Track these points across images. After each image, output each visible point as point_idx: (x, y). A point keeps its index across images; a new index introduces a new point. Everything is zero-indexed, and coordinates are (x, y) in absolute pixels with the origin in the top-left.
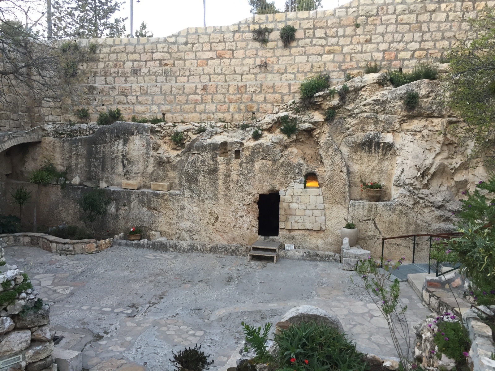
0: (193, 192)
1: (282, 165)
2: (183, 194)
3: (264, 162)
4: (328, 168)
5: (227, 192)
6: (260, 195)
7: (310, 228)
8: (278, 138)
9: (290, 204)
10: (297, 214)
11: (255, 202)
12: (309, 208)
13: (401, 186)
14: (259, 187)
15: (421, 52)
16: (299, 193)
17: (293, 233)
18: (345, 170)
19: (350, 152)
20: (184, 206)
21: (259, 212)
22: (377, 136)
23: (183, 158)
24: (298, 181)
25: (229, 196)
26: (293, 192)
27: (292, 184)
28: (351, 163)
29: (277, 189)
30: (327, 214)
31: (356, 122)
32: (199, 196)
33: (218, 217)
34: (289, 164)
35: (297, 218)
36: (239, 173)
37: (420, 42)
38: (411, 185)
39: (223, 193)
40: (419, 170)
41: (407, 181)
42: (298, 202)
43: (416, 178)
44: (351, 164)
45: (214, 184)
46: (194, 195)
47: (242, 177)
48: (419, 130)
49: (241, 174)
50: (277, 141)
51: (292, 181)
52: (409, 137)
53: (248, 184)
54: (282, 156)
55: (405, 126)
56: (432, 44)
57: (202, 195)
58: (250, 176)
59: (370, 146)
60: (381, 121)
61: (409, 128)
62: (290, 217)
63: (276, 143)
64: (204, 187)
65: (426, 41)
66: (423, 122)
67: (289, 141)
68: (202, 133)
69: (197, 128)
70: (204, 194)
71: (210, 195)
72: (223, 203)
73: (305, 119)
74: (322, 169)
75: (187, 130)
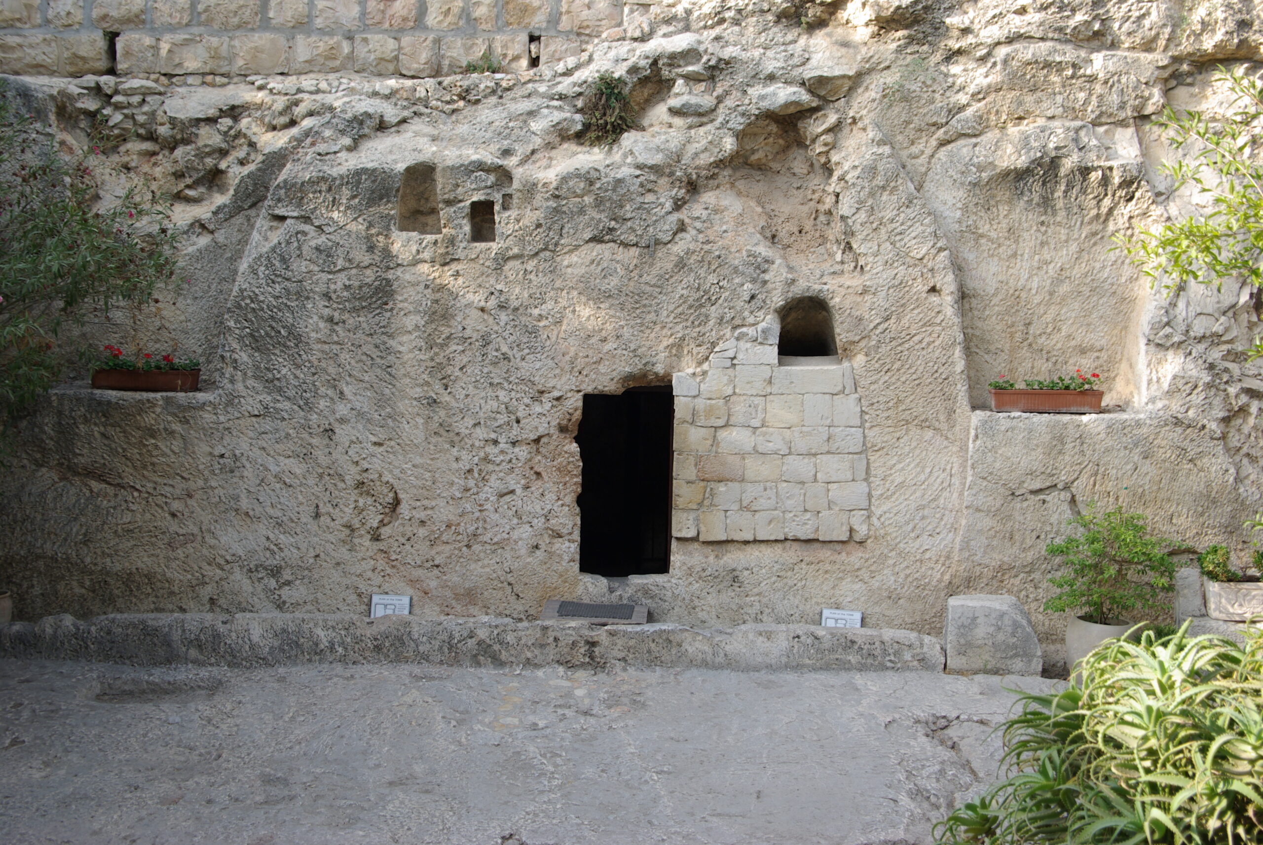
0: (280, 390)
1: (681, 264)
2: (230, 403)
3: (604, 251)
4: (877, 276)
5: (438, 386)
6: (589, 399)
7: (805, 533)
8: (658, 149)
9: (723, 434)
10: (750, 474)
11: (563, 429)
12: (801, 445)
13: (1175, 346)
14: (580, 363)
16: (760, 387)
17: (734, 558)
18: (948, 283)
19: (965, 209)
20: (236, 458)
21: (585, 473)
22: (1076, 140)
23: (220, 236)
24: (751, 331)
25: (447, 407)
26: (731, 381)
27: (729, 346)
28: (969, 255)
29: (660, 369)
30: (878, 471)
31: (992, 79)
32: (308, 406)
33: (397, 502)
34: (711, 261)
35: (751, 491)
36: (492, 303)
38: (1215, 339)
39: (418, 392)
41: (1198, 329)
42: (756, 423)
43: (1234, 311)
44: (971, 257)
45: (375, 353)
46: (286, 405)
47: (504, 317)
49: (502, 307)
50: (657, 159)
51: (728, 332)
53: (533, 350)
54: (682, 228)
55: (1182, 101)
57: (322, 404)
58: (540, 317)
59: (1049, 182)
60: (1092, 79)
61: (1198, 107)
62: (722, 488)
63: (656, 169)
64: (332, 370)
67: (706, 159)
68: (307, 123)
69: (280, 103)
70: (332, 399)
71: (358, 405)
72: (419, 436)
73: (771, 66)
74: (855, 281)
75: (234, 112)
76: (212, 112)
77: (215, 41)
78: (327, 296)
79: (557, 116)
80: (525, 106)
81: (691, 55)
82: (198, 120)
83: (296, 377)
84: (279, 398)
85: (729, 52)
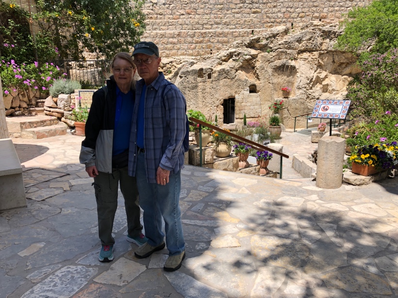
1: (236, 81)
3: (226, 79)
4: (262, 81)
5: (204, 99)
6: (224, 100)
7: (253, 116)
9: (242, 104)
10: (245, 109)
11: (221, 104)
12: (252, 105)
13: (300, 89)
14: (223, 95)
15: (303, 14)
16: (247, 97)
18: (271, 82)
19: (273, 72)
21: (224, 110)
22: (287, 62)
23: (172, 80)
24: (246, 89)
25: (205, 102)
26: (243, 96)
27: (243, 92)
29: (233, 95)
30: (262, 107)
31: (276, 54)
34: (240, 80)
35: (246, 111)
36: (211, 87)
37: (302, 8)
38: (305, 88)
39: (201, 100)
40: (308, 79)
41: (304, 86)
42: (246, 102)
43: (308, 84)
45: (195, 95)
47: (213, 89)
48: (307, 58)
50: (232, 66)
51: (242, 90)
52: (302, 62)
53: (217, 94)
54: (236, 76)
55: (300, 56)
56: (308, 9)
58: (218, 89)
59: (283, 67)
60: (289, 54)
61: (302, 57)
62: (242, 111)
63: (232, 68)
65: (305, 8)
66: (308, 54)
67: (238, 66)
68: (184, 63)
69: (179, 61)
72: (201, 106)
73: (246, 53)
74: (259, 82)
75: (171, 62)
76: (168, 62)
77: (167, 52)
78: (188, 87)
79: (218, 61)
80: (213, 60)
81: (235, 52)
82: (167, 64)
85: (240, 51)
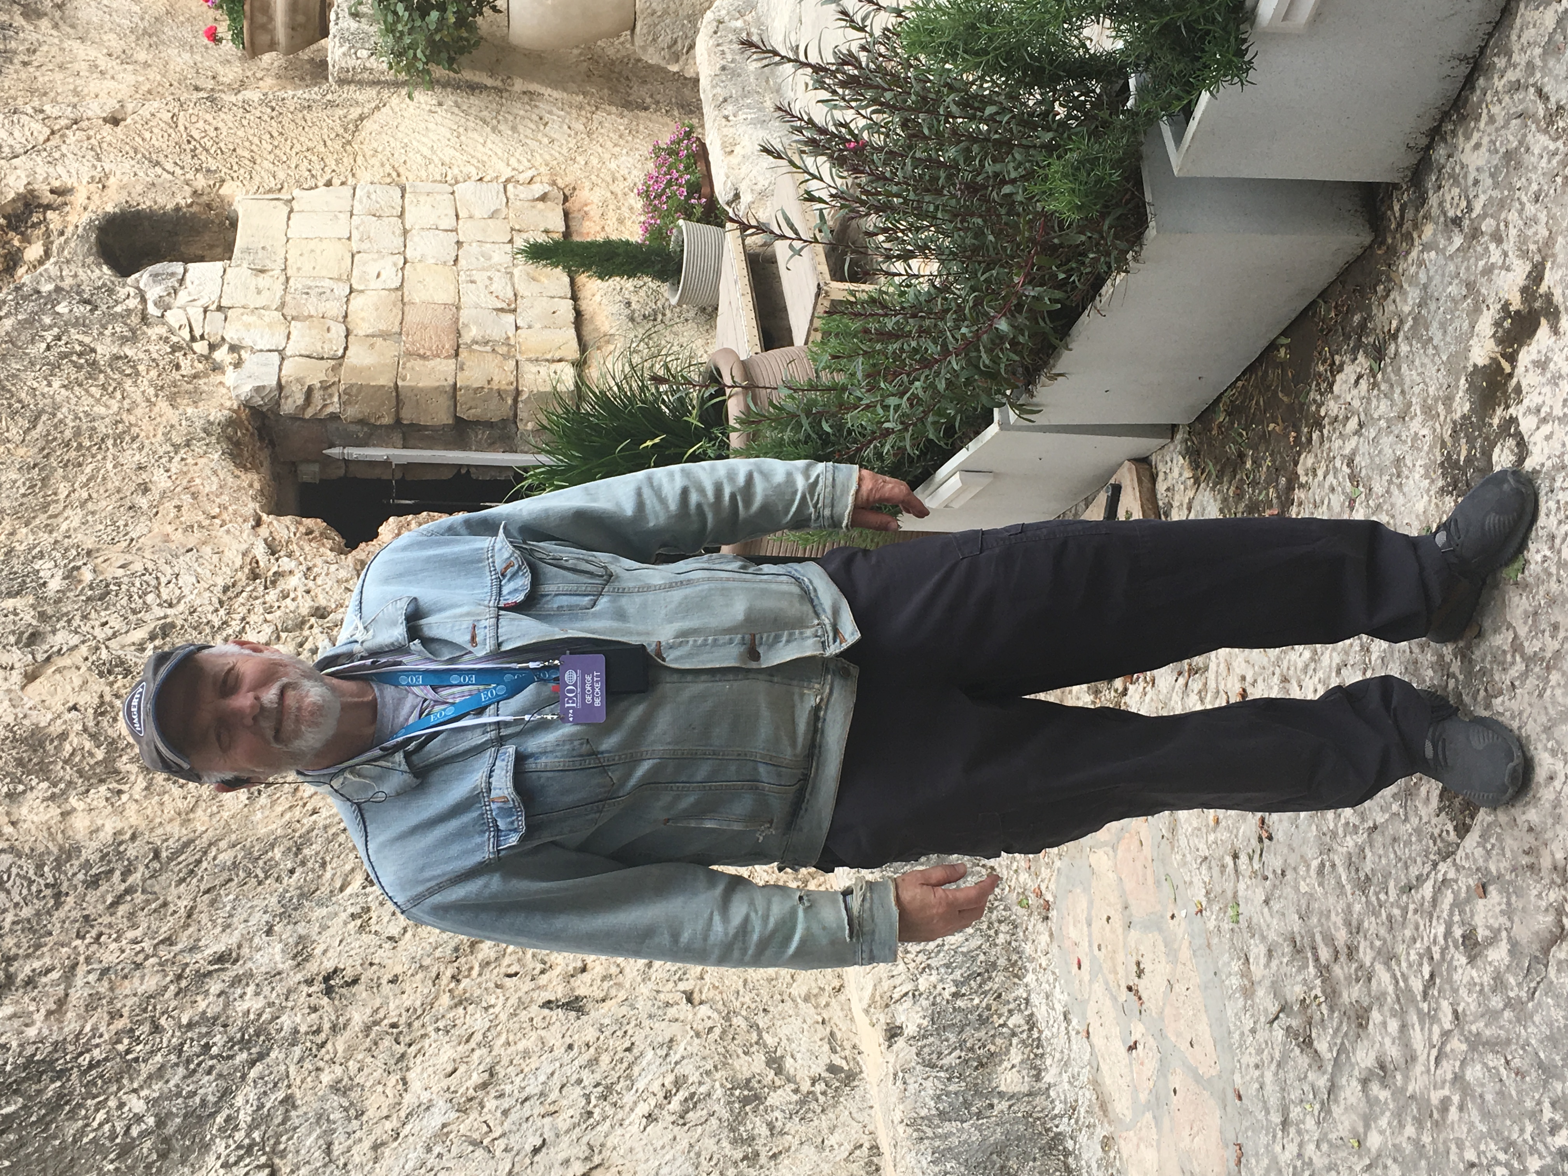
4: (72, 174)
9: (363, 328)
10: (443, 298)
14: (191, 517)
16: (269, 283)
24: (156, 295)
26: (253, 313)
35: (477, 298)
36: (16, 658)
42: (340, 289)
46: (245, 1097)
49: (31, 641)
53: (150, 589)
57: (248, 1005)
58: (70, 578)
62: (471, 331)
70: (237, 981)
71: (259, 919)
83: (160, 1073)
84: (220, 1119)
